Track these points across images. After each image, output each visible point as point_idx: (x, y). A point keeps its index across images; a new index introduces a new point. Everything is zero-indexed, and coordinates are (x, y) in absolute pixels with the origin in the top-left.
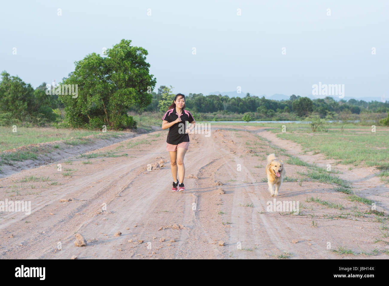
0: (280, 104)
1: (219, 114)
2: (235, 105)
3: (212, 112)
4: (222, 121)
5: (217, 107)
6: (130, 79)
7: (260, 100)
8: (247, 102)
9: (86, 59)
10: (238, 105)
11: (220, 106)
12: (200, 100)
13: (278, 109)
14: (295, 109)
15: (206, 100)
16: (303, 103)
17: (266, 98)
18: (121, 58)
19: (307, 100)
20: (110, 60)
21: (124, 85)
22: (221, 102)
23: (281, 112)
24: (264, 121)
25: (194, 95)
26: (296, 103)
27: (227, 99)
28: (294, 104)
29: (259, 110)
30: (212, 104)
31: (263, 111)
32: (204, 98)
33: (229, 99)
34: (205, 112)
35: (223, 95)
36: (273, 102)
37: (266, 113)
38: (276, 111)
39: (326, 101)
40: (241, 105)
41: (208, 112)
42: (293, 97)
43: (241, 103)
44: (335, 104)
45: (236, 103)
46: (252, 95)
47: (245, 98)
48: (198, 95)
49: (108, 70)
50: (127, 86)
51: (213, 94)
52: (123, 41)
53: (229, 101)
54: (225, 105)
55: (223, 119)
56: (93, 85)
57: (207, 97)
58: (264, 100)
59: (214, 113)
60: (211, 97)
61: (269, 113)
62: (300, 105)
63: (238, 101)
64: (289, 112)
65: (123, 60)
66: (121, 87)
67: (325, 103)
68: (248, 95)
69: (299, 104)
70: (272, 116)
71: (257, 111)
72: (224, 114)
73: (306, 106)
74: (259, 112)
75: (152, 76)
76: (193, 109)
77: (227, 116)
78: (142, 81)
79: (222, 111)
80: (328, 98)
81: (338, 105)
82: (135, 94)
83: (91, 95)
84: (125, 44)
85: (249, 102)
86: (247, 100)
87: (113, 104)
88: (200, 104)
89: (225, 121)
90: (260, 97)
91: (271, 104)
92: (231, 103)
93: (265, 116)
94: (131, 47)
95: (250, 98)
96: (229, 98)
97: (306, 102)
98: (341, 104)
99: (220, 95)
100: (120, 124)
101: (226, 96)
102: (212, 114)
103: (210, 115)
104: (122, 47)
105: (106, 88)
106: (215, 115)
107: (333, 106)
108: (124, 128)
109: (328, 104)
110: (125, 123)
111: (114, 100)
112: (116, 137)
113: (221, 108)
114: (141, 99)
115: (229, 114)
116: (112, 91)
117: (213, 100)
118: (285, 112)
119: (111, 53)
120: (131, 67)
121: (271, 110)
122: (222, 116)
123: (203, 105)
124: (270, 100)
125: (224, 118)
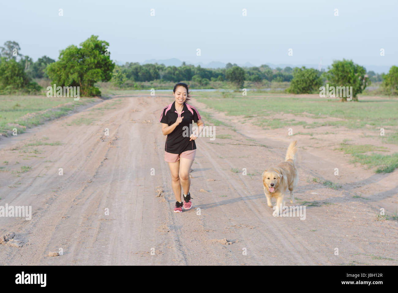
0: (215, 72)
1: (156, 83)
2: (171, 74)
3: (149, 81)
4: (159, 89)
5: (153, 76)
6: (98, 63)
7: (196, 68)
8: (183, 70)
9: (67, 49)
10: (174, 74)
11: (155, 75)
12: (136, 69)
13: (212, 78)
14: (228, 78)
15: (143, 69)
16: (236, 72)
17: (202, 67)
18: (92, 48)
19: (239, 69)
20: (84, 50)
21: (94, 67)
22: (157, 71)
23: (215, 81)
24: (198, 89)
25: (131, 65)
26: (229, 72)
27: (163, 68)
28: (227, 73)
29: (194, 79)
30: (148, 72)
31: (197, 80)
32: (141, 67)
33: (165, 68)
34: (142, 81)
35: (160, 63)
36: (208, 70)
37: (200, 81)
38: (210, 80)
39: (261, 69)
40: (177, 74)
41: (145, 81)
42: (229, 65)
43: (177, 72)
44: (269, 72)
45: (173, 71)
46: (187, 63)
47: (181, 67)
48: (135, 64)
49: (83, 56)
50: (96, 67)
51: (150, 63)
52: (93, 36)
53: (165, 70)
54: (161, 73)
55: (159, 88)
56: (73, 67)
57: (144, 66)
58: (199, 69)
59: (151, 82)
60: (148, 65)
61: (203, 81)
62: (233, 74)
63: (174, 70)
64: (223, 80)
65: (93, 50)
66: (92, 68)
67: (259, 71)
68: (184, 63)
69: (233, 72)
70: (206, 84)
71: (193, 80)
72: (160, 83)
73: (239, 75)
74: (194, 81)
75: (112, 61)
76: (131, 78)
77: (164, 85)
78: (106, 64)
79: (158, 80)
80: (263, 66)
81: (272, 73)
82: (101, 74)
83: (72, 74)
84: (94, 38)
85: (185, 71)
86: (183, 69)
87: (87, 79)
88: (137, 73)
89: (162, 89)
90: (196, 66)
91: (206, 73)
92: (167, 72)
93: (199, 85)
94: (98, 41)
95: (186, 67)
96: (165, 66)
97: (238, 71)
98: (275, 73)
99: (157, 64)
100: (91, 93)
101: (162, 65)
102: (149, 83)
103: (147, 84)
104: (91, 41)
105: (82, 69)
106: (152, 84)
107: (267, 74)
108: (94, 96)
109: (263, 72)
110: (94, 92)
111: (87, 77)
112: (94, 102)
113: (157, 77)
114: (105, 76)
115: (165, 83)
116: (86, 70)
117: (150, 69)
118: (219, 81)
119: (84, 45)
120: (99, 54)
121: (206, 79)
122: (159, 85)
123: (140, 74)
124: (206, 69)
125: (161, 86)
